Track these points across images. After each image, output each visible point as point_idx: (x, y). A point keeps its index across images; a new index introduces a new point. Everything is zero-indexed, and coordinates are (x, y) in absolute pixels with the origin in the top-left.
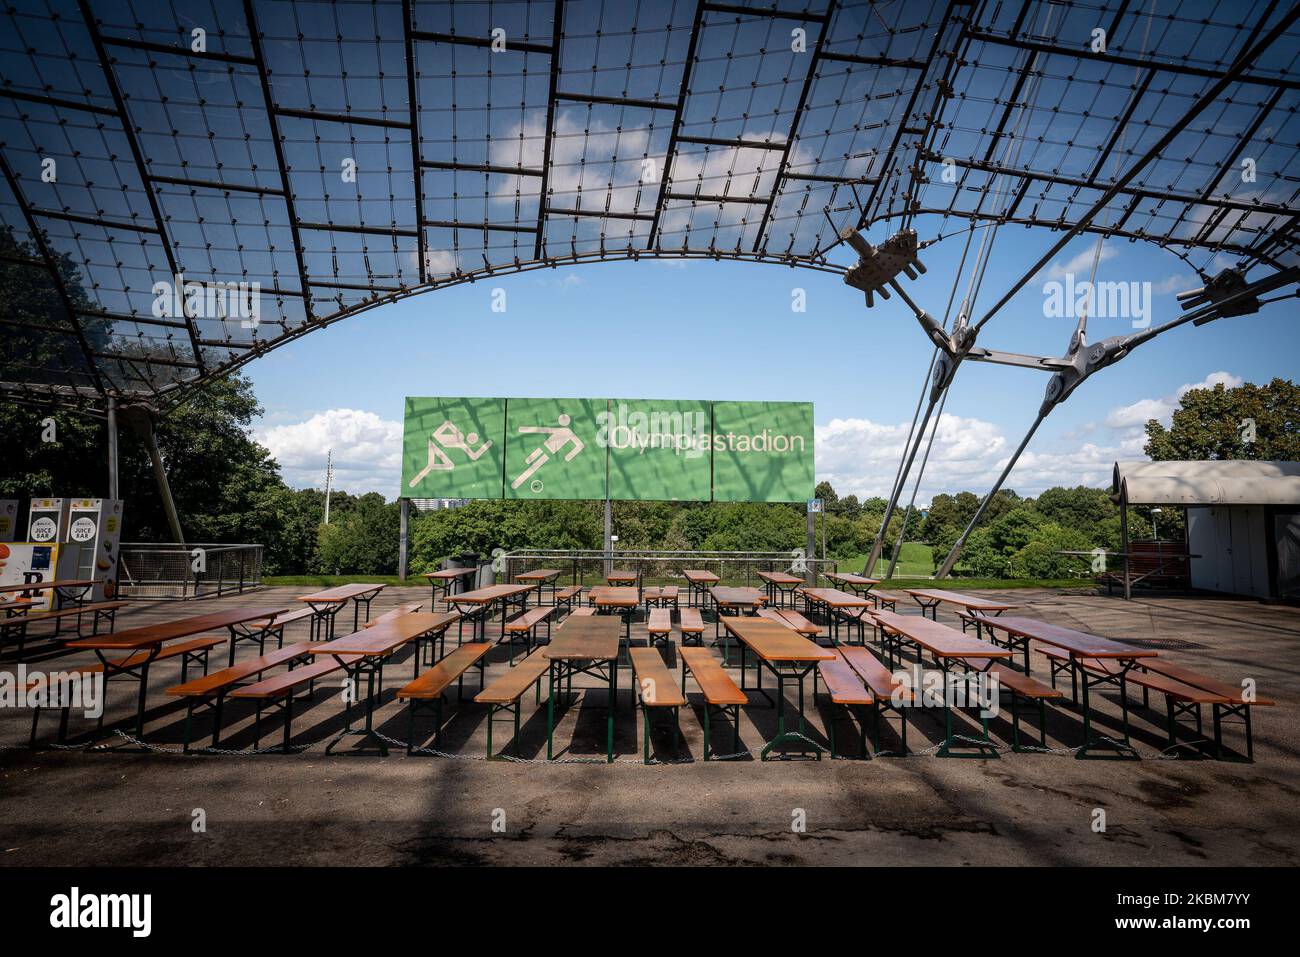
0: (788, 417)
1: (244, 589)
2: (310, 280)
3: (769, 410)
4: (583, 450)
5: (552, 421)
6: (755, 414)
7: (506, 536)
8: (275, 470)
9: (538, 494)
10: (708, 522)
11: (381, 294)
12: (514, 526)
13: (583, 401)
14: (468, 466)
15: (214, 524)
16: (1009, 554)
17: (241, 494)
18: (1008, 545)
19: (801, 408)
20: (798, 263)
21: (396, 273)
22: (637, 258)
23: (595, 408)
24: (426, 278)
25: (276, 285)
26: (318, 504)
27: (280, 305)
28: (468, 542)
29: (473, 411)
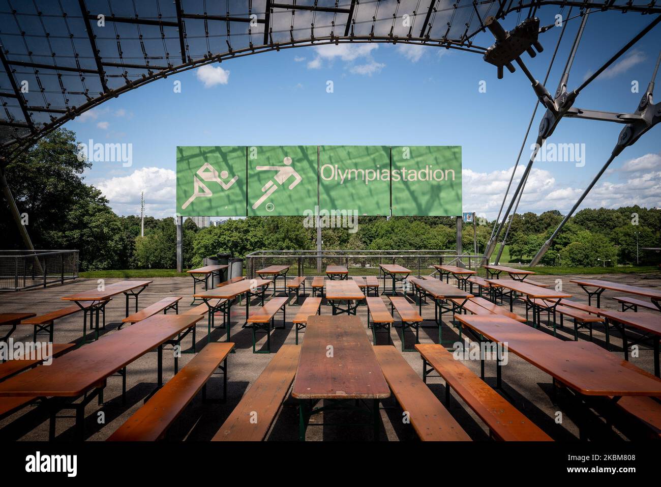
0: (444, 157)
1: (65, 281)
2: (103, 61)
3: (430, 152)
4: (302, 181)
5: (280, 162)
6: (421, 155)
7: (251, 242)
8: (106, 204)
9: (271, 212)
10: (373, 232)
11: (156, 72)
12: (255, 236)
13: (301, 147)
14: (222, 194)
15: (63, 237)
16: (558, 250)
17: (80, 218)
18: (558, 244)
19: (453, 150)
20: (452, 45)
21: (164, 55)
22: (337, 43)
23: (309, 152)
24: (187, 59)
25: (78, 64)
26: (137, 224)
27: (83, 80)
28: (227, 246)
29: (224, 156)
